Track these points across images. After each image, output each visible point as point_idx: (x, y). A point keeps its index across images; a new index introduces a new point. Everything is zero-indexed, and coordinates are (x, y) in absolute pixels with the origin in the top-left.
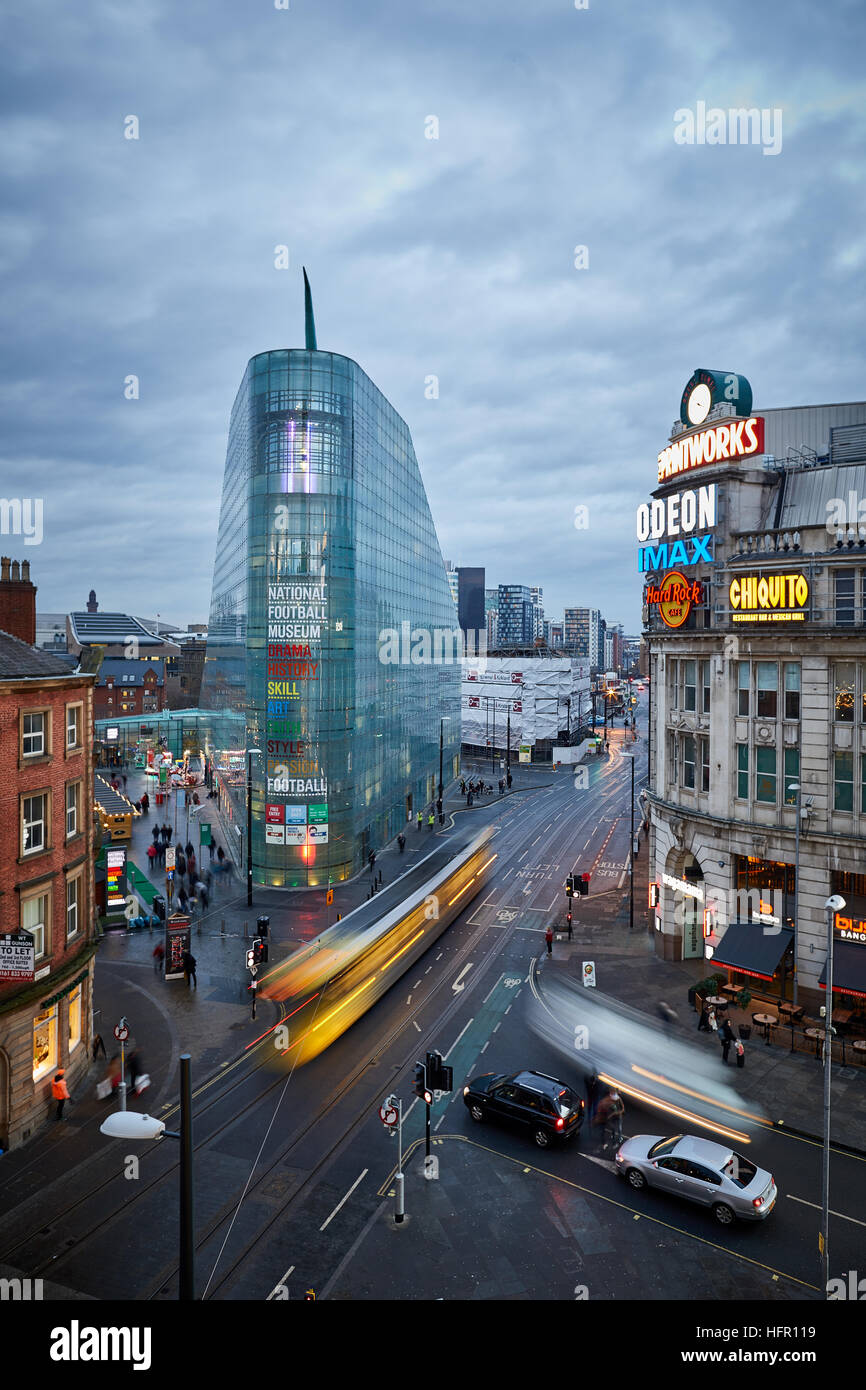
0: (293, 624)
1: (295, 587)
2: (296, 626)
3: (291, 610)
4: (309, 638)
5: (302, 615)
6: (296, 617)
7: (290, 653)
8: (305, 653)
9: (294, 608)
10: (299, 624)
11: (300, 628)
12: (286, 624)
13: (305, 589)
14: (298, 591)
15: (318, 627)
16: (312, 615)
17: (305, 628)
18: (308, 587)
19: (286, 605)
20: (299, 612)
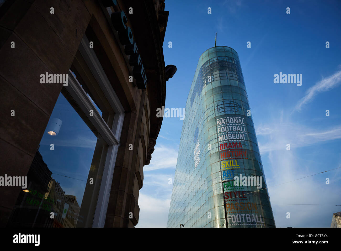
0: (231, 133)
1: (230, 118)
2: (233, 134)
3: (229, 128)
4: (240, 139)
5: (235, 129)
6: (232, 131)
7: (231, 146)
8: (239, 146)
9: (230, 127)
10: (234, 133)
11: (235, 135)
12: (228, 134)
13: (234, 119)
14: (232, 120)
15: (243, 135)
16: (240, 130)
17: (237, 135)
18: (236, 118)
19: (227, 126)
20: (233, 128)
